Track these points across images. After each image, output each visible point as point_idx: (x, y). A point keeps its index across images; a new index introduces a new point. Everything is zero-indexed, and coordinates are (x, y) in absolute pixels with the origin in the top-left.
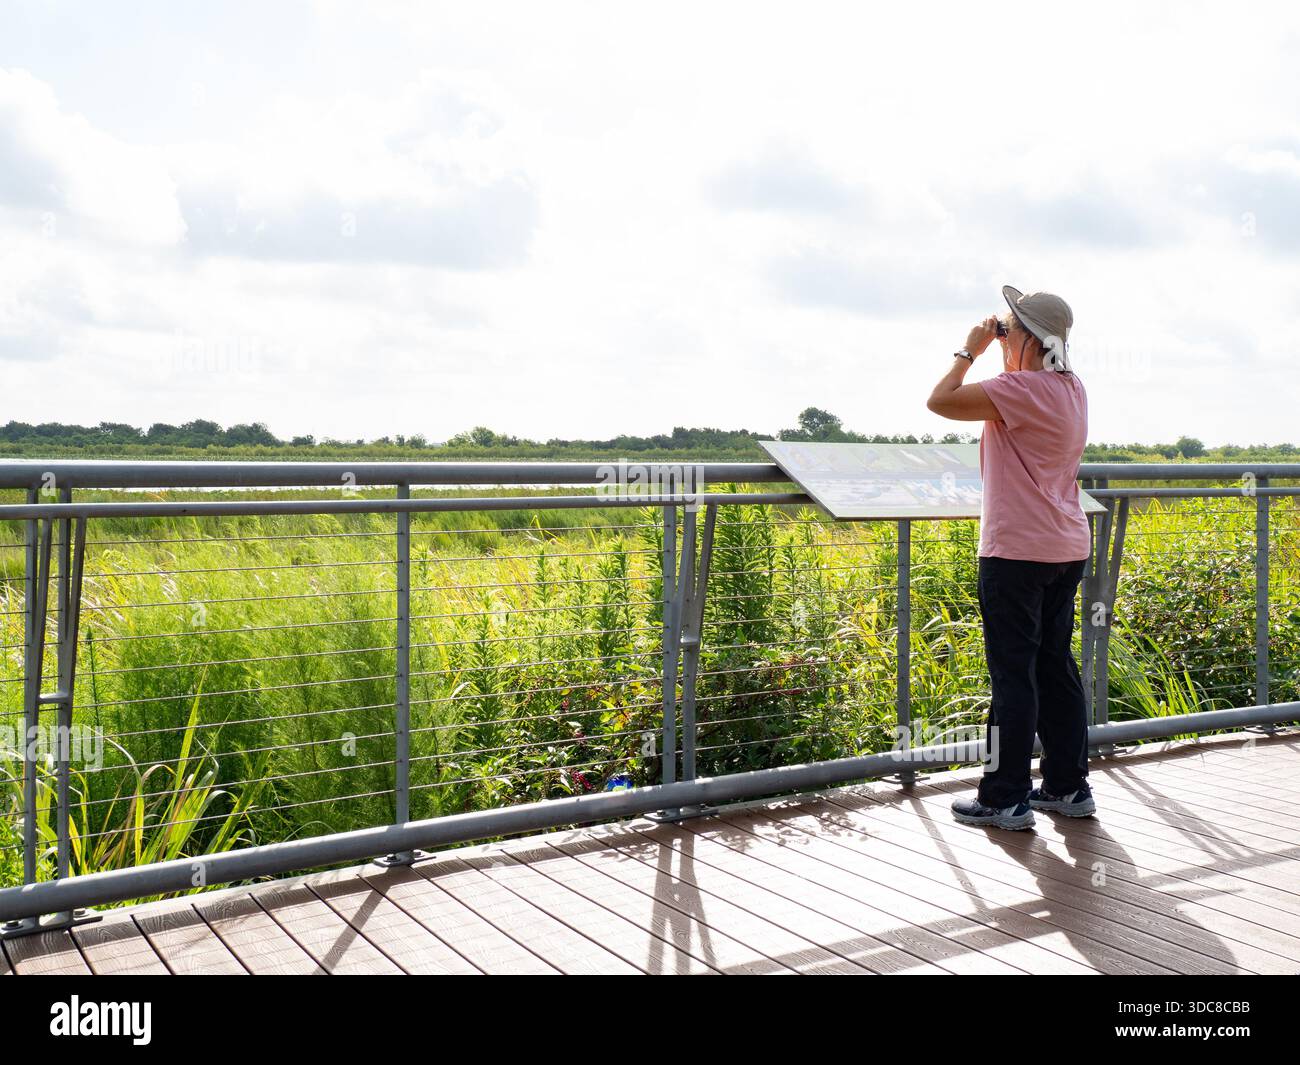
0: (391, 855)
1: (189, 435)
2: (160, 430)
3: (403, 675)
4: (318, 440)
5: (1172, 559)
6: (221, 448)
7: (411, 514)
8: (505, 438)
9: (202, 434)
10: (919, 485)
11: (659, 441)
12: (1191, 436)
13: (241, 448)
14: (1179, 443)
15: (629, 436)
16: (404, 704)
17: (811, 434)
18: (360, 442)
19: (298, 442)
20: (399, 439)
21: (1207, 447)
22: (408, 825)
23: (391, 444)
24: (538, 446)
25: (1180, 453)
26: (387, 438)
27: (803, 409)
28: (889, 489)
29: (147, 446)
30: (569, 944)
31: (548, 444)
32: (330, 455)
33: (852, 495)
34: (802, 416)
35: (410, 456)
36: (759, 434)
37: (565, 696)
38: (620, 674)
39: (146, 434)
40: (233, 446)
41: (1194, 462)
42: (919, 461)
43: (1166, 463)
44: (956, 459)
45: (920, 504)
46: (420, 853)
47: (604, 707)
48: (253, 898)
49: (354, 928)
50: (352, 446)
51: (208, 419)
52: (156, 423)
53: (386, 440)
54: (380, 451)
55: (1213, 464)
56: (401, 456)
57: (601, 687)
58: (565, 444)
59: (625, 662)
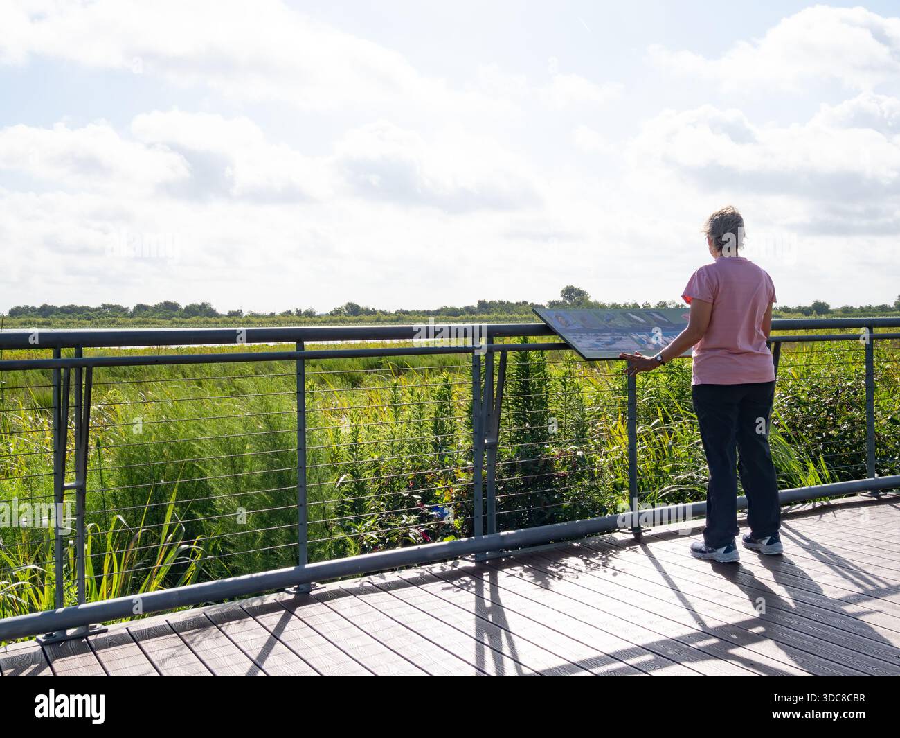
0: (296, 586)
1: (160, 312)
2: (141, 308)
3: (302, 468)
4: (245, 313)
5: (812, 383)
6: (182, 320)
7: (305, 360)
8: (367, 309)
9: (169, 309)
10: (640, 336)
11: (469, 310)
12: (822, 300)
13: (195, 319)
14: (813, 305)
15: (449, 306)
16: (303, 486)
17: (570, 304)
18: (272, 314)
19: (232, 314)
20: (297, 311)
21: (832, 307)
22: (307, 566)
23: (292, 314)
24: (390, 314)
25: (815, 311)
26: (290, 311)
27: (563, 287)
28: (621, 339)
29: (132, 319)
30: (414, 643)
31: (396, 313)
32: (252, 323)
33: (596, 343)
34: (563, 291)
35: (305, 322)
36: (535, 303)
37: (410, 479)
38: (447, 464)
39: (132, 311)
40: (189, 318)
41: (823, 318)
42: (642, 320)
43: (805, 318)
44: (665, 318)
45: (642, 348)
46: (315, 585)
47: (437, 486)
48: (206, 616)
49: (275, 636)
50: (267, 317)
51: (172, 300)
52: (139, 303)
53: (289, 312)
54: (285, 320)
55: (836, 318)
56: (299, 323)
57: (435, 473)
58: (407, 312)
59: (450, 456)
